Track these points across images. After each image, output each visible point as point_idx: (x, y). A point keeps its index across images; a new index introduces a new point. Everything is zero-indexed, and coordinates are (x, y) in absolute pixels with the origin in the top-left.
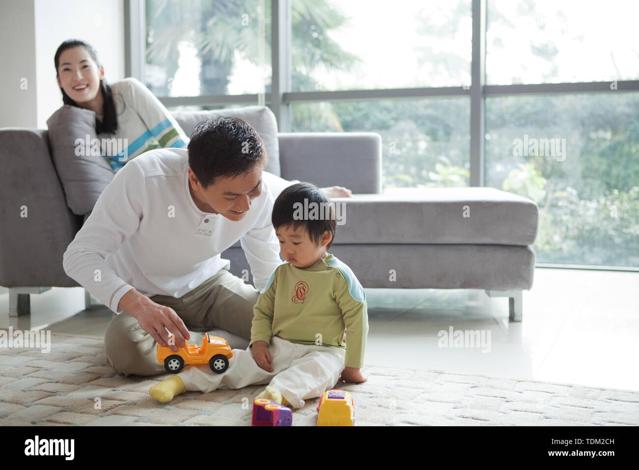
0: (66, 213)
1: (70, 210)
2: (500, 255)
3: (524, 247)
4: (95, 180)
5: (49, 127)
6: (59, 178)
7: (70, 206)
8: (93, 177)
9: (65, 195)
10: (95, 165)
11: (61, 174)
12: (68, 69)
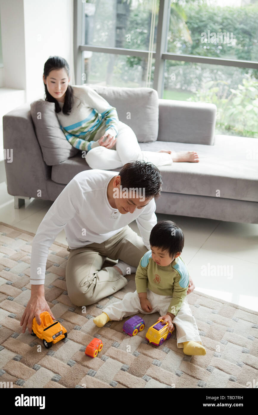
0: (43, 163)
1: (45, 163)
4: (58, 148)
7: (45, 161)
9: (42, 154)
10: (58, 139)
11: (40, 142)
12: (54, 82)
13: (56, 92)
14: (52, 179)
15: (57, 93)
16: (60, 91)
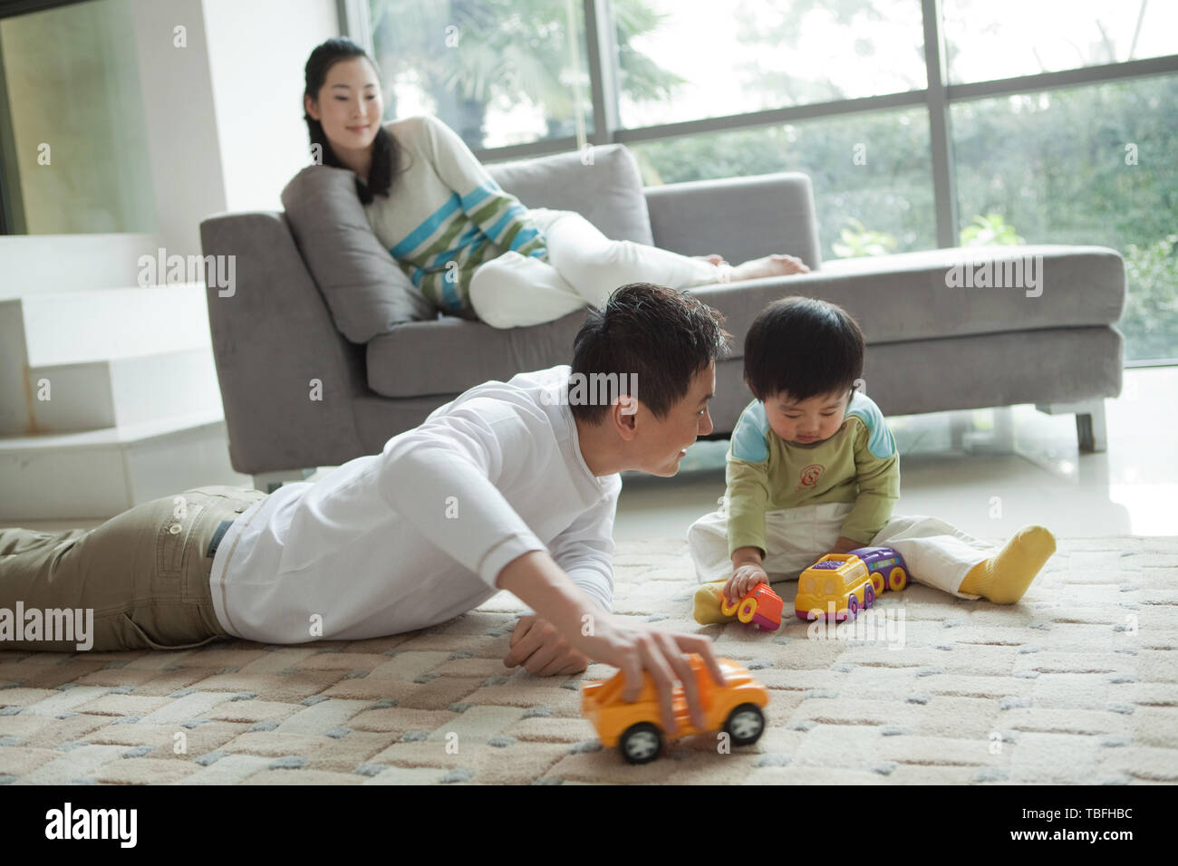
0: (336, 340)
1: (342, 337)
2: (1066, 345)
3: (1104, 328)
4: (378, 282)
5: (285, 206)
6: (317, 286)
7: (342, 329)
8: (376, 277)
9: (330, 313)
10: (374, 258)
11: (320, 280)
12: (342, 99)
13: (352, 124)
14: (373, 384)
15: (355, 129)
16: (365, 122)
